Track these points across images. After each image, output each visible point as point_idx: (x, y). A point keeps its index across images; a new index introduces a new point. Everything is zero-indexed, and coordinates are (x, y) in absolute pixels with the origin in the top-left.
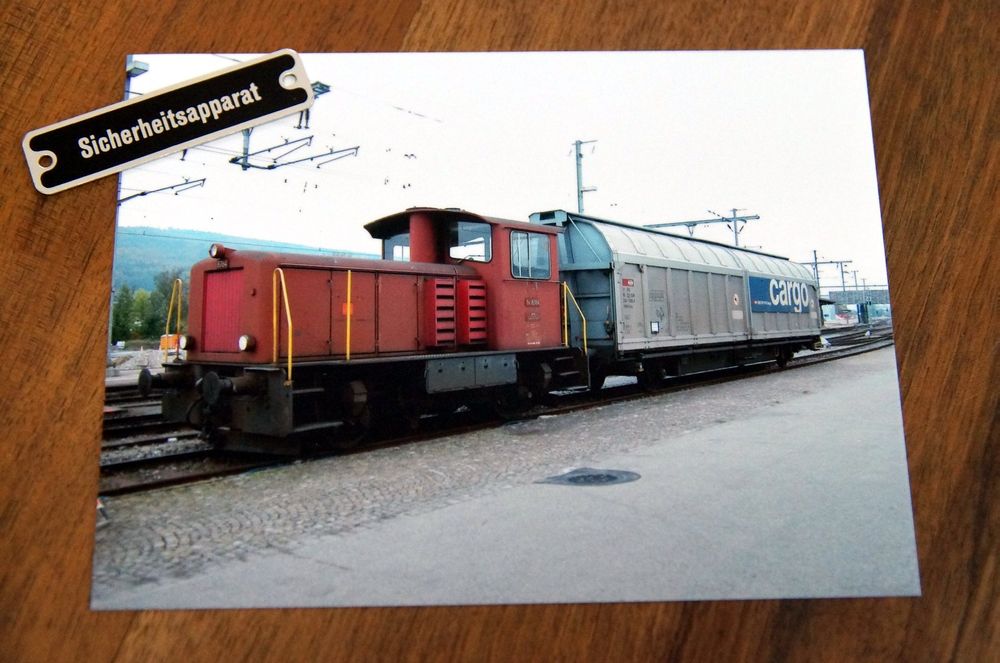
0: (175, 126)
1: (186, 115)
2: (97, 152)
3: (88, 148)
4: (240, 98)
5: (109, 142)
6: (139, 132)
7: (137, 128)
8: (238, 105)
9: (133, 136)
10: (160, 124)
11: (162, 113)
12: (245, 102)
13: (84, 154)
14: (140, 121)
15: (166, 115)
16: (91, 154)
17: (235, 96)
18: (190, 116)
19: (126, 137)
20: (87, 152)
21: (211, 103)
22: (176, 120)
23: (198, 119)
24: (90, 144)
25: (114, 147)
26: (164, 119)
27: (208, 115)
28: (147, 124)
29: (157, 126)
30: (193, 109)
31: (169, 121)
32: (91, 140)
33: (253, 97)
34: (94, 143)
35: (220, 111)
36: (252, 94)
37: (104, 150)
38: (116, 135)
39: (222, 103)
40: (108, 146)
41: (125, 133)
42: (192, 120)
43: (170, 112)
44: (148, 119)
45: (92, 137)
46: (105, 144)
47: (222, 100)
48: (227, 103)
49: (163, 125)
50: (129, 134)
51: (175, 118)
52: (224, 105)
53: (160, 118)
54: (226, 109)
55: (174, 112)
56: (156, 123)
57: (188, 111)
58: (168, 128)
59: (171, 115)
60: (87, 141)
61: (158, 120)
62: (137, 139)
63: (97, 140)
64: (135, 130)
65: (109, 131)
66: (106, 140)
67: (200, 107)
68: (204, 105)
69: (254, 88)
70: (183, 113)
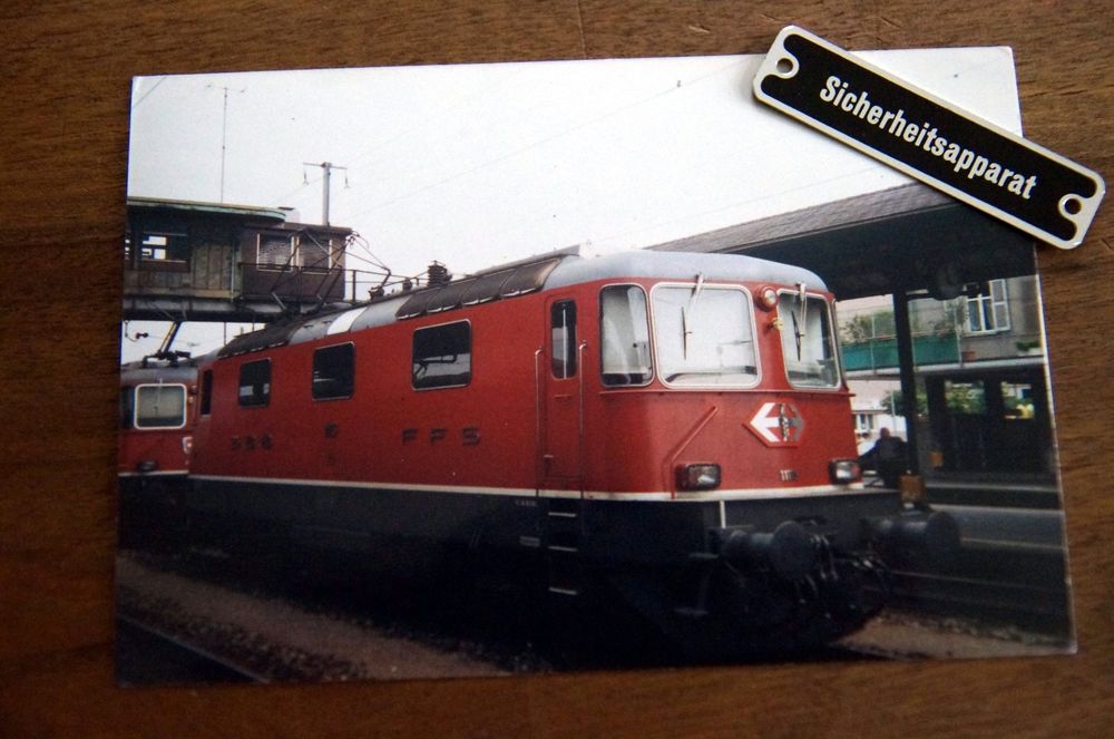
0: (926, 147)
1: (946, 148)
2: (836, 103)
3: (832, 90)
4: (1010, 179)
5: (855, 105)
6: (890, 122)
7: (892, 116)
8: (1001, 184)
9: (881, 119)
10: (915, 132)
11: (927, 125)
12: (1010, 188)
13: (824, 92)
14: (901, 112)
15: (929, 130)
16: (828, 99)
17: (1007, 173)
18: (948, 152)
19: (874, 115)
20: (827, 94)
21: (980, 159)
22: (933, 144)
23: (953, 161)
24: (837, 90)
25: (855, 113)
26: (924, 131)
27: (966, 167)
28: (904, 122)
29: (911, 133)
30: (957, 148)
31: (926, 137)
32: (841, 87)
33: (1023, 189)
34: (842, 91)
35: (980, 173)
36: (1024, 185)
37: (844, 107)
38: (868, 104)
39: (988, 168)
40: (851, 106)
41: (877, 111)
42: (946, 157)
43: (935, 130)
44: (909, 119)
45: (846, 85)
46: (850, 102)
47: (993, 165)
48: (993, 173)
49: (917, 137)
50: (879, 115)
51: (934, 140)
52: (989, 172)
53: (921, 128)
54: (987, 177)
55: (938, 135)
56: (913, 129)
57: (951, 146)
58: (918, 144)
59: (932, 134)
60: (838, 84)
61: (917, 128)
62: (882, 126)
63: (847, 91)
64: (889, 116)
65: (865, 95)
66: (854, 100)
67: (966, 152)
68: (971, 155)
69: (1032, 182)
70: (945, 143)
